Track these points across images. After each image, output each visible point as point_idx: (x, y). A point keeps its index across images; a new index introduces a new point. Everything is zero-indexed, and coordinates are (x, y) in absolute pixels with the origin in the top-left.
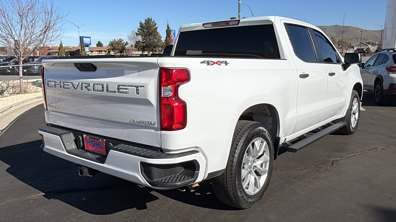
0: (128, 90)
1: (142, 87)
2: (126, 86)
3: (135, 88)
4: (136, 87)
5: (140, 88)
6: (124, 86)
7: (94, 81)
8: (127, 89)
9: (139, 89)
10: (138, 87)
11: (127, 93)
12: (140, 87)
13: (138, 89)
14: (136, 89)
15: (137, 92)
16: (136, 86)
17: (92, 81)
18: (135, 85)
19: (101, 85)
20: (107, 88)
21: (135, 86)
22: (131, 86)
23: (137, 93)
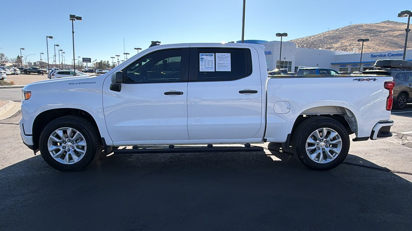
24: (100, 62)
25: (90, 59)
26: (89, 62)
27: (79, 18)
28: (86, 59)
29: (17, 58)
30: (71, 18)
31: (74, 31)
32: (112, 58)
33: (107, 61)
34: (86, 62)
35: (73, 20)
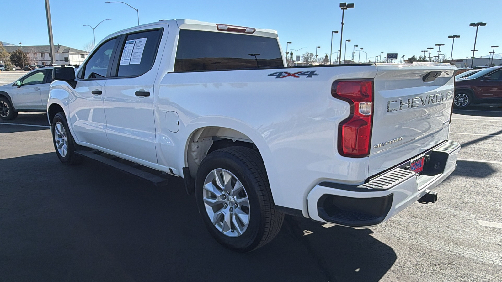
24: (412, 58)
25: (396, 54)
26: (394, 58)
27: (351, 6)
28: (391, 55)
29: (325, 57)
30: (342, 7)
31: (343, 22)
32: (423, 52)
33: (423, 57)
34: (391, 58)
35: (343, 9)
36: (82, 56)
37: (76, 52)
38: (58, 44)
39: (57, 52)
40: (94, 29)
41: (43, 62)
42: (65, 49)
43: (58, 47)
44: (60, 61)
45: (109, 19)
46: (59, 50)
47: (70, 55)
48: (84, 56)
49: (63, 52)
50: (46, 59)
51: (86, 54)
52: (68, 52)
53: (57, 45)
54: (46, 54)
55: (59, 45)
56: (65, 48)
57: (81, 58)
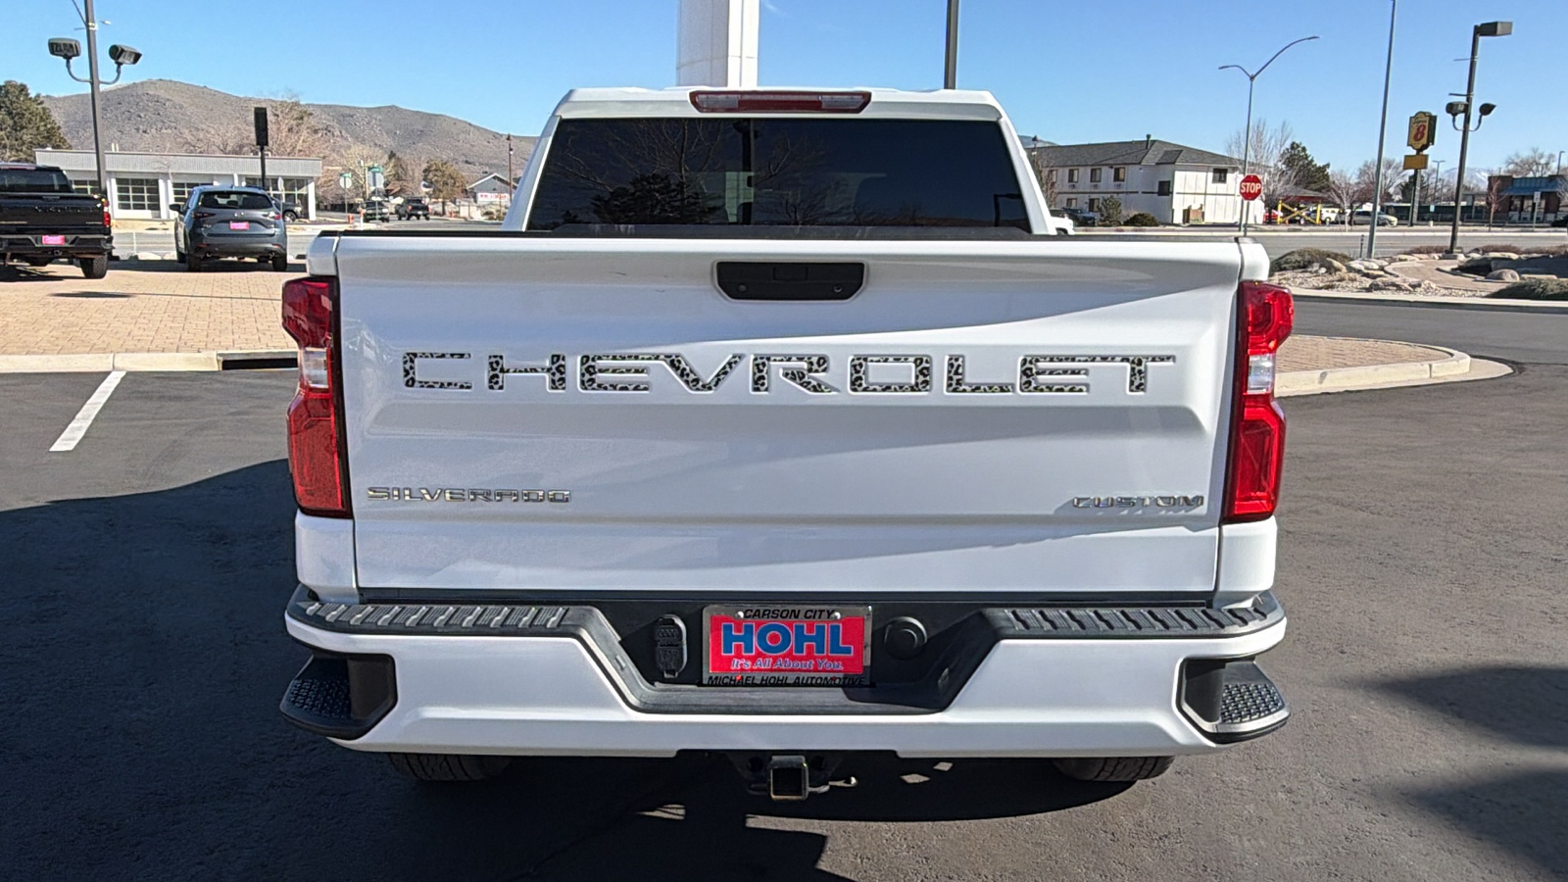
0: (1084, 377)
1: (1162, 360)
2: (1073, 360)
3: (1128, 365)
4: (1133, 362)
5: (1150, 364)
6: (1061, 360)
7: (857, 346)
8: (1079, 373)
9: (1146, 367)
10: (1144, 360)
11: (1078, 388)
12: (1154, 360)
13: (1142, 368)
14: (1133, 369)
15: (1136, 383)
16: (1131, 359)
17: (842, 346)
18: (1126, 353)
19: (912, 359)
20: (956, 373)
21: (1125, 359)
22: (1104, 359)
23: (1134, 387)
36: (1217, 175)
37: (1198, 159)
38: (1148, 136)
39: (1140, 163)
40: (1252, 78)
41: (1093, 196)
42: (1166, 153)
43: (1144, 145)
44: (1143, 193)
45: (1309, 39)
46: (1147, 156)
47: (1178, 174)
48: (1225, 177)
49: (1157, 164)
50: (1102, 186)
51: (1234, 169)
52: (1174, 163)
53: (1146, 139)
54: (1105, 169)
55: (1152, 138)
56: (1169, 149)
57: (1214, 181)
